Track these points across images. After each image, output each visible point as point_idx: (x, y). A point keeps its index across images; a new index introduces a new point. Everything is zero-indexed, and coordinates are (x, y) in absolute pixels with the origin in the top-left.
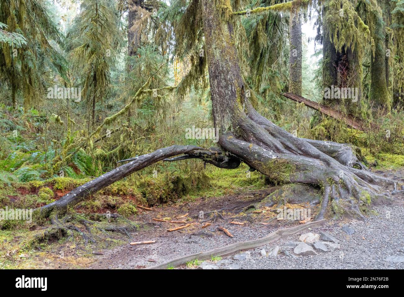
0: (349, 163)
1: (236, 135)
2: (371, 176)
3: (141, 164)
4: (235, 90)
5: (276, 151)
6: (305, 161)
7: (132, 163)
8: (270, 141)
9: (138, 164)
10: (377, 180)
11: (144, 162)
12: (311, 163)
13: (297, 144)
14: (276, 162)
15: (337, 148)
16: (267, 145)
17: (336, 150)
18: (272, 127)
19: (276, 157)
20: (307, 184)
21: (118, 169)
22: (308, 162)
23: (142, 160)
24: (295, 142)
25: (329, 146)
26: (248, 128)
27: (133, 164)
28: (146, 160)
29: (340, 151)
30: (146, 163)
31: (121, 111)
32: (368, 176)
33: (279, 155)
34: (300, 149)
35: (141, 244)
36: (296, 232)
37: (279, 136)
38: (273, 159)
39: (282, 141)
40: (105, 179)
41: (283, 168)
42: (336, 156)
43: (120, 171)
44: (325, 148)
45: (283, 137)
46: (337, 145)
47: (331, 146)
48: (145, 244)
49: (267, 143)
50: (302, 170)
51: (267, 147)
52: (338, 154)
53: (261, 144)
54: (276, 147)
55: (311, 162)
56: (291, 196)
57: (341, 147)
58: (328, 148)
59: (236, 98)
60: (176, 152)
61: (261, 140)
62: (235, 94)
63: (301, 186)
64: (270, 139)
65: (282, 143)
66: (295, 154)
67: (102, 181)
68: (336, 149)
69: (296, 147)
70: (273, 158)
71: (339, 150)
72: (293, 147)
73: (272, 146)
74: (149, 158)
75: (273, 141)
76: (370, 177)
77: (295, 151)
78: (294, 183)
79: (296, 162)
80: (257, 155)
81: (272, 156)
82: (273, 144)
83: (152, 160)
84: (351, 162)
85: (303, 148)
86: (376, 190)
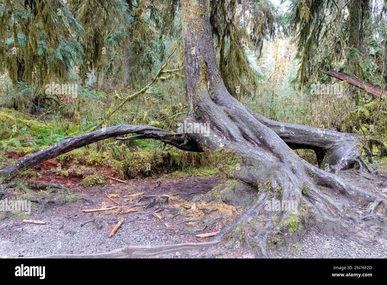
0: (342, 159)
1: (196, 117)
2: (344, 185)
3: (78, 142)
4: (199, 67)
5: (229, 138)
6: (254, 153)
7: (69, 140)
8: (225, 126)
9: (74, 141)
10: (352, 193)
11: (81, 140)
12: (259, 158)
13: (256, 131)
14: (222, 152)
15: (333, 138)
16: (220, 131)
17: (332, 141)
18: (233, 109)
19: (223, 146)
20: (248, 183)
21: (56, 145)
22: (256, 156)
23: (79, 138)
24: (254, 129)
25: (322, 135)
26: (204, 110)
27: (69, 142)
28: (83, 138)
29: (336, 143)
30: (84, 141)
31: (142, 90)
32: (339, 184)
33: (229, 143)
34: (258, 138)
35: (31, 223)
36: (156, 253)
37: (238, 120)
38: (220, 148)
39: (241, 126)
40: (43, 154)
41: (229, 159)
42: (330, 148)
43: (58, 147)
44: (316, 136)
45: (243, 121)
46: (334, 134)
47: (325, 135)
48: (35, 224)
49: (220, 128)
50: (248, 164)
51: (220, 132)
52: (333, 146)
53: (215, 129)
54: (230, 134)
55: (260, 156)
56: (230, 195)
57: (339, 137)
58: (320, 137)
59: (199, 75)
60: (120, 132)
61: (215, 123)
62: (199, 71)
63: (242, 185)
64: (225, 123)
65: (240, 129)
66: (253, 143)
67: (41, 155)
68: (331, 139)
69: (255, 135)
70: (220, 146)
71: (336, 141)
72: (251, 135)
73: (225, 131)
74: (87, 137)
75: (228, 127)
76: (342, 186)
77: (252, 139)
78: (236, 179)
79: (243, 154)
80: (207, 141)
81: (220, 144)
82: (227, 129)
83: (90, 138)
84: (346, 159)
85: (261, 137)
86: (336, 209)
